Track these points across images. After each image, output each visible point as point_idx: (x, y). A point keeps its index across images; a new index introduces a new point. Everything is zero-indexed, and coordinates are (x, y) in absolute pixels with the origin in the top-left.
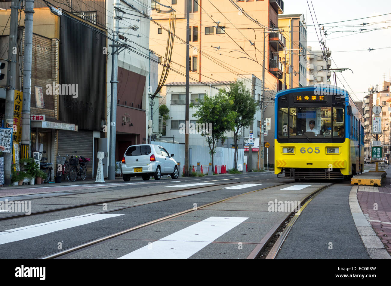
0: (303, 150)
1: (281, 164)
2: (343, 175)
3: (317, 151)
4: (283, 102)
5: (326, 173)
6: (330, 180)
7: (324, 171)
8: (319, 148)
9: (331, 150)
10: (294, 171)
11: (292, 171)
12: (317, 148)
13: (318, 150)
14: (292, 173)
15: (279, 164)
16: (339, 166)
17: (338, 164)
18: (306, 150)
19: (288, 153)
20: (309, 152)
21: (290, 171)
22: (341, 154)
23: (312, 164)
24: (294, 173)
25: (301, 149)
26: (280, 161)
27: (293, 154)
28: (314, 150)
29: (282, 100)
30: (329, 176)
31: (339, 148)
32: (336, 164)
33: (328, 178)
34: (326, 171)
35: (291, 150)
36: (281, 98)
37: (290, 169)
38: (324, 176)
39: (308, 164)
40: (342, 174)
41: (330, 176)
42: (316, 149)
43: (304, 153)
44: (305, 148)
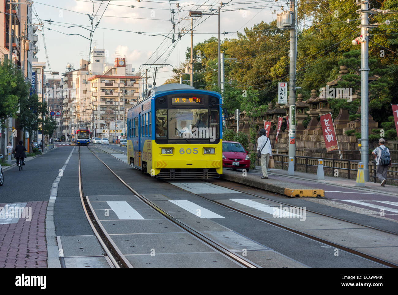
0: (182, 151)
1: (161, 165)
2: (218, 175)
3: (195, 152)
4: (161, 103)
5: (204, 173)
6: (209, 179)
7: (203, 171)
8: (197, 149)
9: (207, 151)
10: (174, 172)
11: (173, 172)
12: (196, 149)
13: (196, 150)
14: (172, 173)
15: (159, 164)
16: (217, 166)
17: (215, 164)
18: (185, 151)
19: (166, 153)
20: (188, 153)
21: (171, 172)
22: (217, 155)
23: (191, 164)
24: (174, 174)
25: (180, 150)
26: (160, 162)
27: (172, 155)
28: (192, 151)
29: (161, 101)
30: (207, 176)
31: (214, 148)
32: (214, 164)
33: (206, 177)
34: (204, 171)
35: (169, 151)
36: (159, 99)
37: (171, 170)
38: (203, 175)
39: (187, 164)
40: (218, 173)
41: (209, 175)
42: (194, 150)
43: (183, 154)
44: (183, 149)
